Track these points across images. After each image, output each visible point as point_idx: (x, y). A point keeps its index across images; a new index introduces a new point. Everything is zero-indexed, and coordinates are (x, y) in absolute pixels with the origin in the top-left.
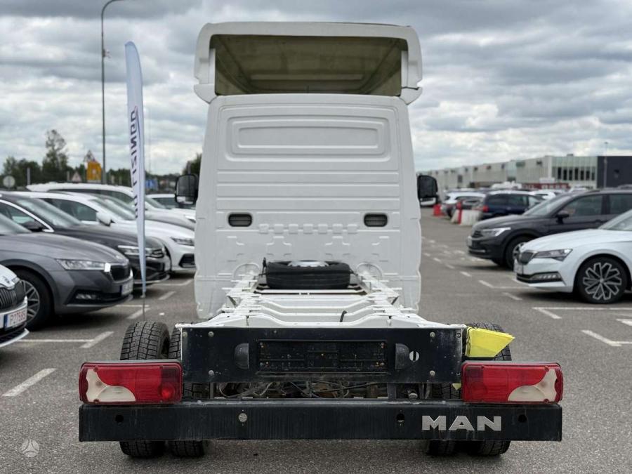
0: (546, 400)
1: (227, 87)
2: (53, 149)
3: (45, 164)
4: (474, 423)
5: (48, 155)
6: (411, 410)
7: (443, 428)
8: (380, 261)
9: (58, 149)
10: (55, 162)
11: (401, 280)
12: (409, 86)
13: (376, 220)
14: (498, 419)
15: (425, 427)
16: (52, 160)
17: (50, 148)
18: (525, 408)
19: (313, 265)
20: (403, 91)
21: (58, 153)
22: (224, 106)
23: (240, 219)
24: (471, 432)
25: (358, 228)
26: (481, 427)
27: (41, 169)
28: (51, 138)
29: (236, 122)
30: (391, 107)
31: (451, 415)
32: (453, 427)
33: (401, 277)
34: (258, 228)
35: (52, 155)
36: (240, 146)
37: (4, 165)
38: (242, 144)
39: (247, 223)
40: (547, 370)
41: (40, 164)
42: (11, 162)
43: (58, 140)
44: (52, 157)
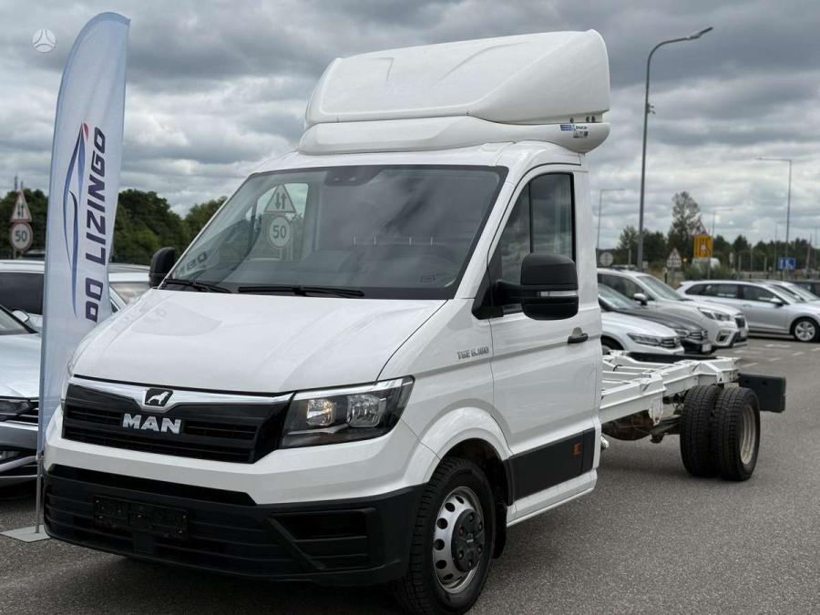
2: (682, 217)
3: (672, 235)
5: (675, 225)
9: (689, 217)
10: (684, 233)
16: (680, 231)
17: (679, 216)
21: (688, 222)
27: (667, 242)
28: (681, 203)
35: (680, 225)
37: (622, 237)
41: (666, 235)
42: (630, 234)
43: (689, 206)
44: (680, 228)
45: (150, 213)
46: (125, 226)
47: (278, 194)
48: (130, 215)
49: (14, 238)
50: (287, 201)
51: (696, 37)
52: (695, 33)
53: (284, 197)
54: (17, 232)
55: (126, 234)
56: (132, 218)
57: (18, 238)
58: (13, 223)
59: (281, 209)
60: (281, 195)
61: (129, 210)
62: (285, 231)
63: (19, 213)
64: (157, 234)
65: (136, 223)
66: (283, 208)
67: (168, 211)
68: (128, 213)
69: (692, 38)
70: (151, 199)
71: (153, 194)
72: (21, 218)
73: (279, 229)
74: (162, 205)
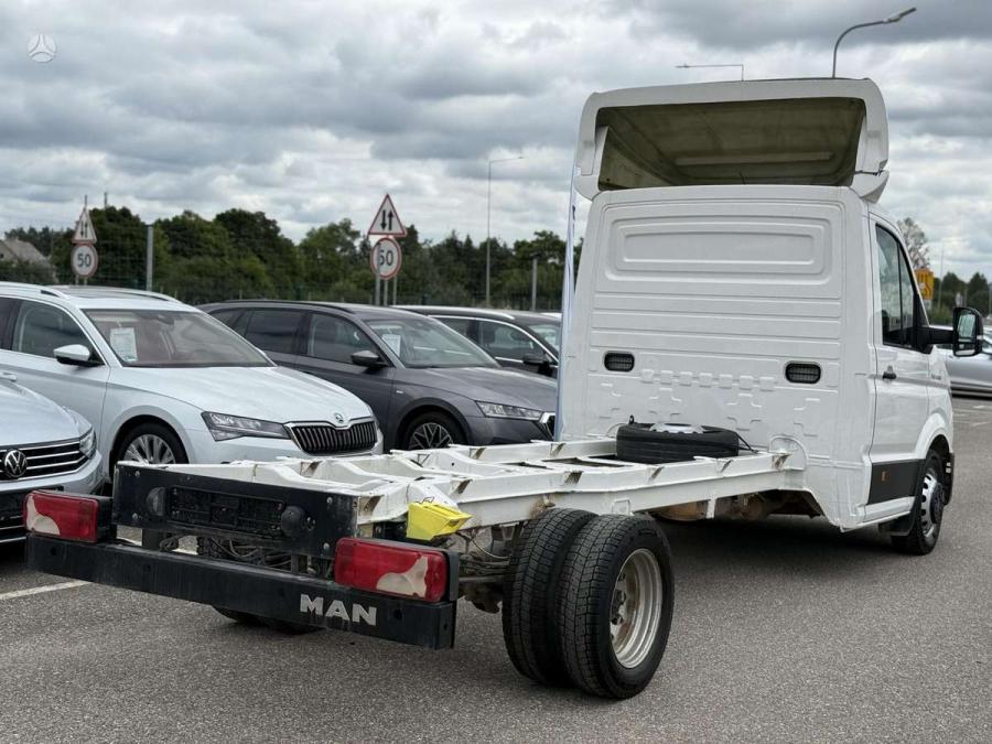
0: (415, 594)
1: (638, 176)
4: (350, 612)
6: (290, 585)
7: (319, 611)
8: (805, 435)
11: (835, 467)
12: (865, 170)
13: (805, 372)
14: (373, 610)
15: (303, 609)
18: (401, 602)
19: (686, 430)
20: (856, 177)
22: (609, 205)
23: (618, 361)
24: (346, 621)
25: (776, 383)
26: (356, 619)
29: (622, 226)
30: (836, 202)
31: (328, 599)
32: (331, 613)
33: (835, 462)
34: (640, 374)
36: (627, 260)
38: (629, 257)
39: (628, 366)
40: (419, 556)
43: (913, 235)
45: (257, 236)
46: (226, 252)
47: (384, 212)
48: (234, 240)
49: (76, 262)
50: (394, 219)
51: (896, 20)
52: (894, 15)
53: (391, 215)
54: (81, 255)
55: (228, 262)
56: (237, 241)
57: (80, 262)
58: (75, 245)
59: (387, 230)
60: (387, 213)
61: (232, 233)
62: (392, 258)
63: (82, 233)
64: (265, 262)
65: (240, 248)
66: (390, 228)
67: (279, 234)
68: (231, 236)
69: (890, 21)
70: (258, 221)
71: (260, 215)
72: (84, 238)
73: (384, 254)
74: (271, 227)
